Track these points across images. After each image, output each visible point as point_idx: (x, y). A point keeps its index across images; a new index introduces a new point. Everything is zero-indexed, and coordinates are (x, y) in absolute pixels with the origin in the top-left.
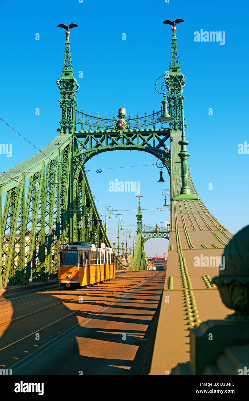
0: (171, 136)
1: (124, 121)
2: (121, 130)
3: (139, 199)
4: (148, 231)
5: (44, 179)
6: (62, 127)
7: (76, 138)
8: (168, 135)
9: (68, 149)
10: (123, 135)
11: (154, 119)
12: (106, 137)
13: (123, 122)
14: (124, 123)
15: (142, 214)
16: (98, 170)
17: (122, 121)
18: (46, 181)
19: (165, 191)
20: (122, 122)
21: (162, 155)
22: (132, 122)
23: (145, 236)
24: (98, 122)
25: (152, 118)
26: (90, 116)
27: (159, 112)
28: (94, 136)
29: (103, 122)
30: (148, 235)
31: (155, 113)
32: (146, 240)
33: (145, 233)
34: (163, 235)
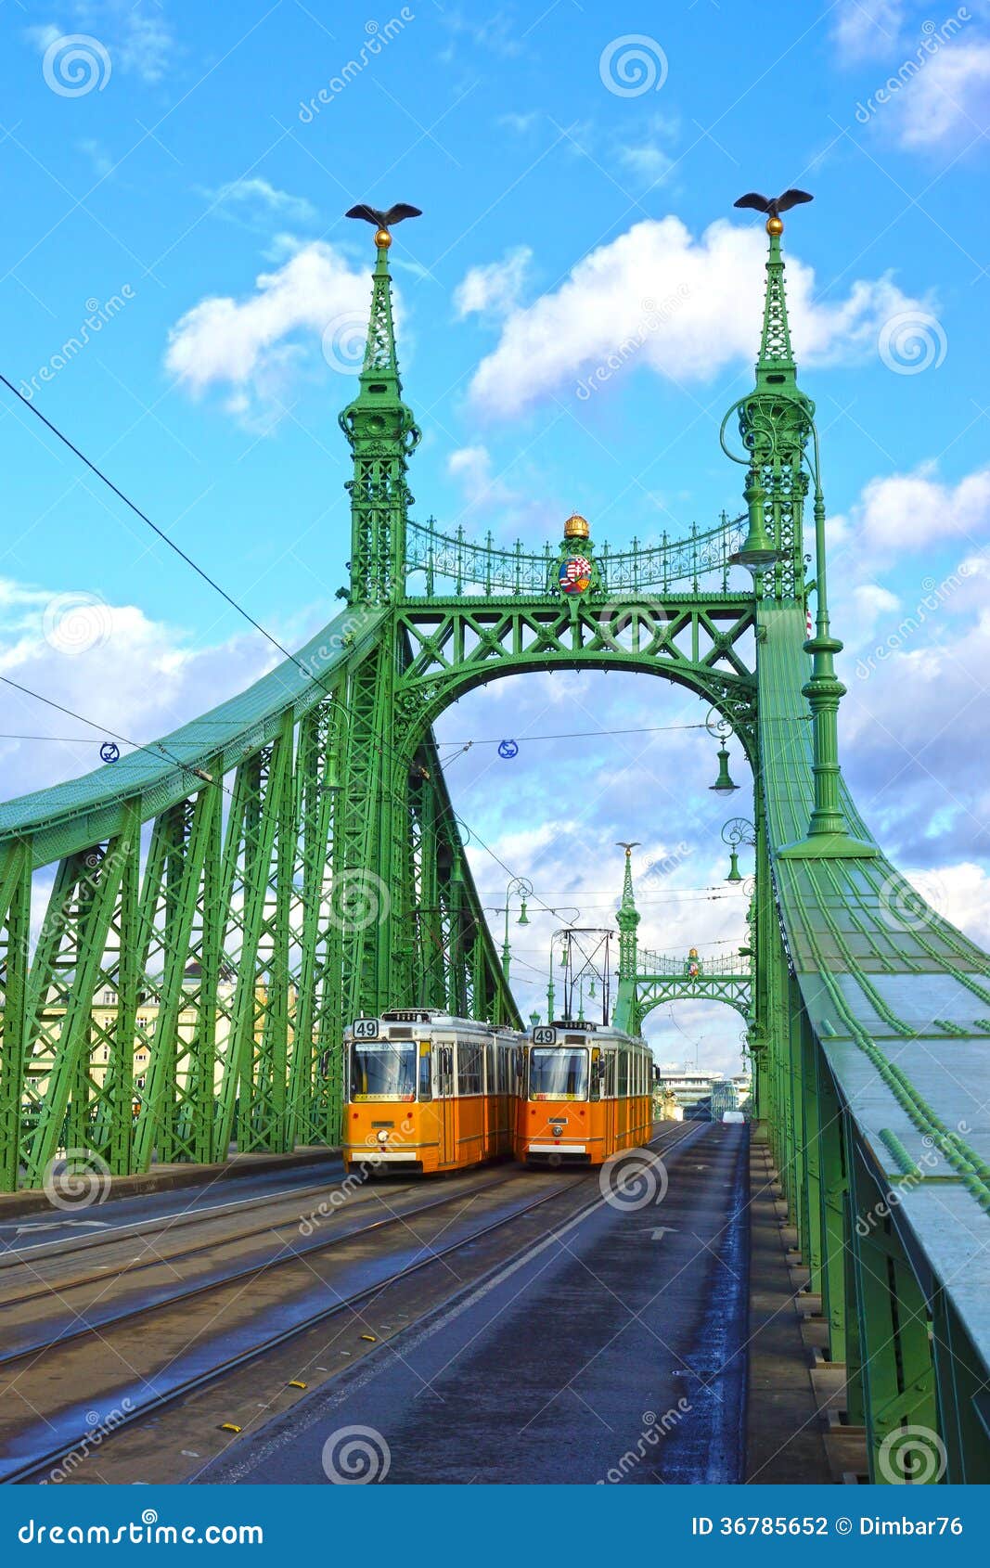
0: (759, 621)
1: (585, 563)
2: (573, 595)
3: (628, 855)
4: (659, 973)
5: (289, 774)
6: (354, 582)
7: (407, 622)
8: (745, 617)
9: (375, 663)
10: (580, 616)
11: (695, 555)
12: (516, 621)
13: (582, 569)
14: (584, 571)
15: (638, 908)
16: (504, 744)
17: (576, 564)
18: (296, 778)
19: (732, 824)
20: (578, 568)
21: (725, 690)
22: (612, 567)
23: (646, 993)
24: (489, 565)
25: (688, 552)
26: (459, 543)
27: (713, 532)
28: (474, 616)
29: (508, 564)
30: (659, 991)
31: (700, 537)
32: (650, 1006)
33: (646, 979)
34: (716, 990)
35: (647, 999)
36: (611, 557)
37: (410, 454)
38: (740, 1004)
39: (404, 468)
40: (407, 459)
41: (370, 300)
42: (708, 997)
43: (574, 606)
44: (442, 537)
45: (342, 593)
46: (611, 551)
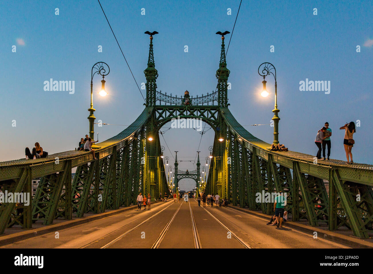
4: (181, 174)
6: (147, 102)
7: (157, 110)
8: (216, 110)
10: (187, 109)
12: (176, 110)
15: (178, 163)
22: (193, 100)
23: (179, 177)
24: (171, 100)
25: (207, 98)
26: (166, 96)
27: (211, 94)
28: (169, 109)
29: (175, 99)
30: (181, 177)
31: (209, 95)
32: (180, 179)
33: (179, 175)
34: (191, 177)
35: (179, 178)
36: (193, 99)
37: (156, 79)
38: (195, 179)
39: (155, 81)
40: (156, 80)
41: (149, 49)
42: (190, 178)
43: (187, 107)
44: (163, 94)
45: (144, 104)
46: (193, 98)
